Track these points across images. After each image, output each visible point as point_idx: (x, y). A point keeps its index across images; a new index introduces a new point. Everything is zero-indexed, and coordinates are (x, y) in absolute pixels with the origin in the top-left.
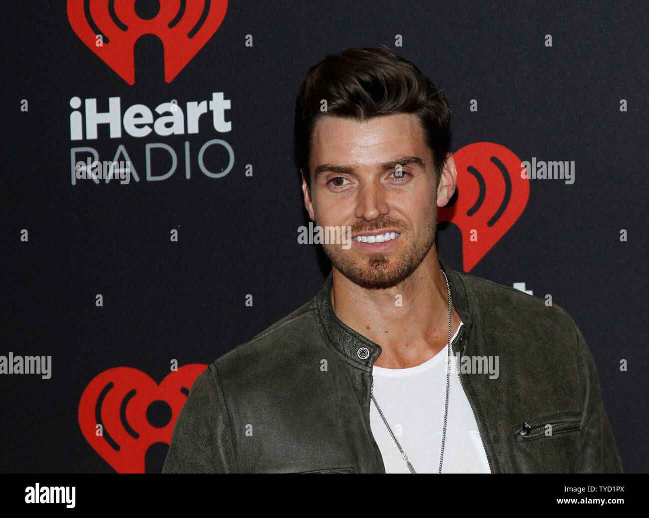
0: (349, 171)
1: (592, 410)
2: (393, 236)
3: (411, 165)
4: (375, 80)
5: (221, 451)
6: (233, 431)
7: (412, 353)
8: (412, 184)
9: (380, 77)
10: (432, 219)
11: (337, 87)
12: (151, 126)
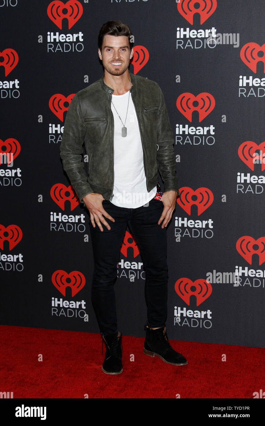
0: (112, 48)
1: (162, 106)
2: (120, 64)
3: (126, 48)
4: (120, 27)
5: (78, 112)
6: (81, 108)
7: (121, 92)
8: (125, 53)
9: (121, 27)
10: (129, 61)
11: (111, 28)
12: (65, 39)
